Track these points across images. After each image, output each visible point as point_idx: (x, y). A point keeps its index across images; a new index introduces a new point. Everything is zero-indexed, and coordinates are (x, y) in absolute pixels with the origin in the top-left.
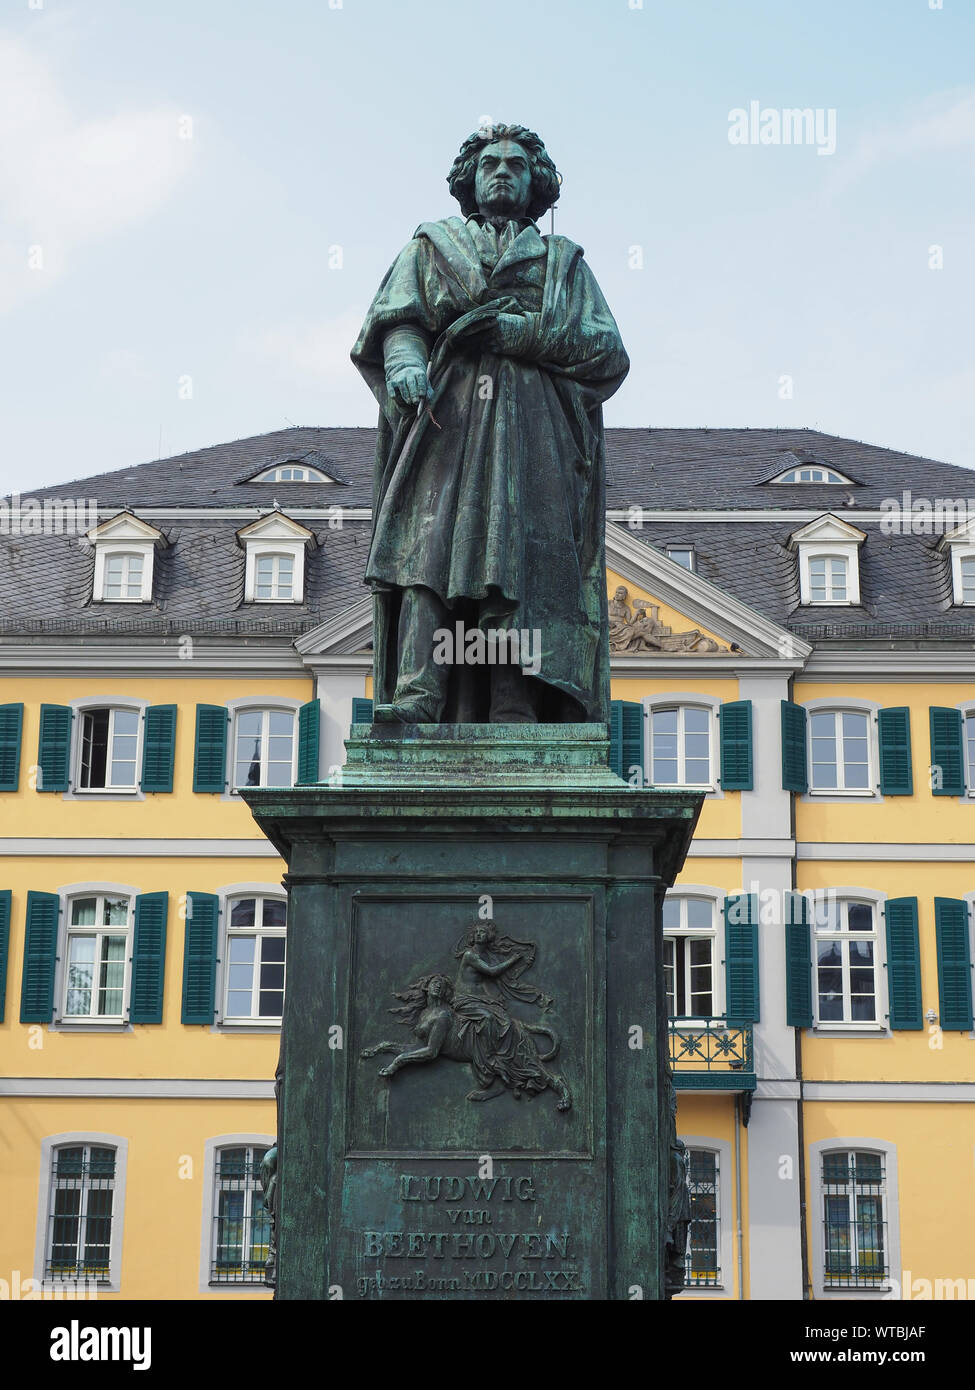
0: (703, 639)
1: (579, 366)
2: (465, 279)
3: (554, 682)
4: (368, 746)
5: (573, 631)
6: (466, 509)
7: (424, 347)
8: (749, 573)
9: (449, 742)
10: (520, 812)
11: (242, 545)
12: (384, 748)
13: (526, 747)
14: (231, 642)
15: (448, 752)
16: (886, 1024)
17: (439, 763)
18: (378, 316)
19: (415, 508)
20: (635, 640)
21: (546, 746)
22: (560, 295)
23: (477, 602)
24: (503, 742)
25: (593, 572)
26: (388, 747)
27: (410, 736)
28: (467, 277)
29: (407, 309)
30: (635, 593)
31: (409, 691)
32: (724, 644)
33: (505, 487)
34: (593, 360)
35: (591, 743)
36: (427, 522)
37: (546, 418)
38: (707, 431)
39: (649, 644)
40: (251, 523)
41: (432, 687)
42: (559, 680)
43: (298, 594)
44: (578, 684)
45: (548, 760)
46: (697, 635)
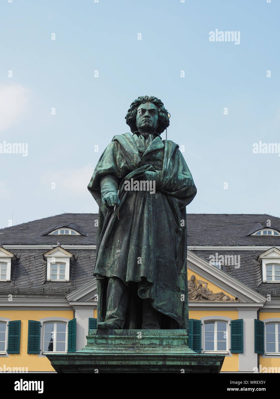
0: (224, 295)
1: (177, 191)
2: (132, 158)
3: (167, 314)
4: (95, 338)
5: (174, 294)
6: (133, 247)
7: (116, 184)
8: (243, 270)
9: (126, 336)
10: (153, 363)
11: (45, 259)
12: (102, 339)
13: (156, 339)
14: (42, 296)
15: (127, 341)
17: (123, 344)
18: (98, 172)
19: (113, 247)
20: (198, 296)
21: (164, 338)
22: (170, 164)
23: (137, 283)
24: (147, 337)
25: (182, 271)
26: (103, 338)
27: (111, 334)
28: (133, 156)
29: (109, 169)
30: (198, 278)
31: (111, 317)
32: (232, 297)
33: (148, 239)
34: (183, 189)
35: (181, 337)
36: (118, 252)
37: (164, 212)
38: (227, 215)
39: (204, 298)
40: (49, 250)
41: (120, 315)
42: (169, 313)
43: (67, 278)
44: (176, 314)
45: (164, 343)
46: (222, 294)
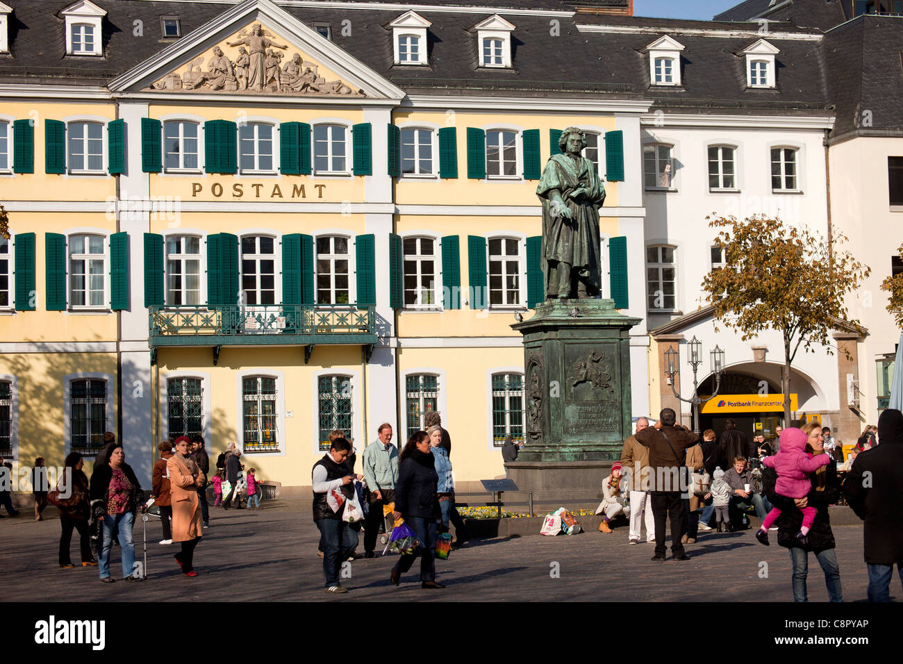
7: (561, 195)
8: (362, 42)
11: (61, 17)
16: (440, 305)
20: (305, 86)
28: (574, 179)
36: (566, 245)
39: (312, 88)
40: (68, 5)
43: (99, 49)
